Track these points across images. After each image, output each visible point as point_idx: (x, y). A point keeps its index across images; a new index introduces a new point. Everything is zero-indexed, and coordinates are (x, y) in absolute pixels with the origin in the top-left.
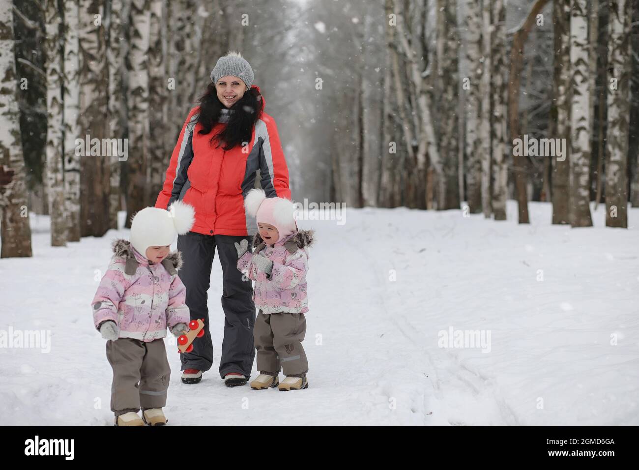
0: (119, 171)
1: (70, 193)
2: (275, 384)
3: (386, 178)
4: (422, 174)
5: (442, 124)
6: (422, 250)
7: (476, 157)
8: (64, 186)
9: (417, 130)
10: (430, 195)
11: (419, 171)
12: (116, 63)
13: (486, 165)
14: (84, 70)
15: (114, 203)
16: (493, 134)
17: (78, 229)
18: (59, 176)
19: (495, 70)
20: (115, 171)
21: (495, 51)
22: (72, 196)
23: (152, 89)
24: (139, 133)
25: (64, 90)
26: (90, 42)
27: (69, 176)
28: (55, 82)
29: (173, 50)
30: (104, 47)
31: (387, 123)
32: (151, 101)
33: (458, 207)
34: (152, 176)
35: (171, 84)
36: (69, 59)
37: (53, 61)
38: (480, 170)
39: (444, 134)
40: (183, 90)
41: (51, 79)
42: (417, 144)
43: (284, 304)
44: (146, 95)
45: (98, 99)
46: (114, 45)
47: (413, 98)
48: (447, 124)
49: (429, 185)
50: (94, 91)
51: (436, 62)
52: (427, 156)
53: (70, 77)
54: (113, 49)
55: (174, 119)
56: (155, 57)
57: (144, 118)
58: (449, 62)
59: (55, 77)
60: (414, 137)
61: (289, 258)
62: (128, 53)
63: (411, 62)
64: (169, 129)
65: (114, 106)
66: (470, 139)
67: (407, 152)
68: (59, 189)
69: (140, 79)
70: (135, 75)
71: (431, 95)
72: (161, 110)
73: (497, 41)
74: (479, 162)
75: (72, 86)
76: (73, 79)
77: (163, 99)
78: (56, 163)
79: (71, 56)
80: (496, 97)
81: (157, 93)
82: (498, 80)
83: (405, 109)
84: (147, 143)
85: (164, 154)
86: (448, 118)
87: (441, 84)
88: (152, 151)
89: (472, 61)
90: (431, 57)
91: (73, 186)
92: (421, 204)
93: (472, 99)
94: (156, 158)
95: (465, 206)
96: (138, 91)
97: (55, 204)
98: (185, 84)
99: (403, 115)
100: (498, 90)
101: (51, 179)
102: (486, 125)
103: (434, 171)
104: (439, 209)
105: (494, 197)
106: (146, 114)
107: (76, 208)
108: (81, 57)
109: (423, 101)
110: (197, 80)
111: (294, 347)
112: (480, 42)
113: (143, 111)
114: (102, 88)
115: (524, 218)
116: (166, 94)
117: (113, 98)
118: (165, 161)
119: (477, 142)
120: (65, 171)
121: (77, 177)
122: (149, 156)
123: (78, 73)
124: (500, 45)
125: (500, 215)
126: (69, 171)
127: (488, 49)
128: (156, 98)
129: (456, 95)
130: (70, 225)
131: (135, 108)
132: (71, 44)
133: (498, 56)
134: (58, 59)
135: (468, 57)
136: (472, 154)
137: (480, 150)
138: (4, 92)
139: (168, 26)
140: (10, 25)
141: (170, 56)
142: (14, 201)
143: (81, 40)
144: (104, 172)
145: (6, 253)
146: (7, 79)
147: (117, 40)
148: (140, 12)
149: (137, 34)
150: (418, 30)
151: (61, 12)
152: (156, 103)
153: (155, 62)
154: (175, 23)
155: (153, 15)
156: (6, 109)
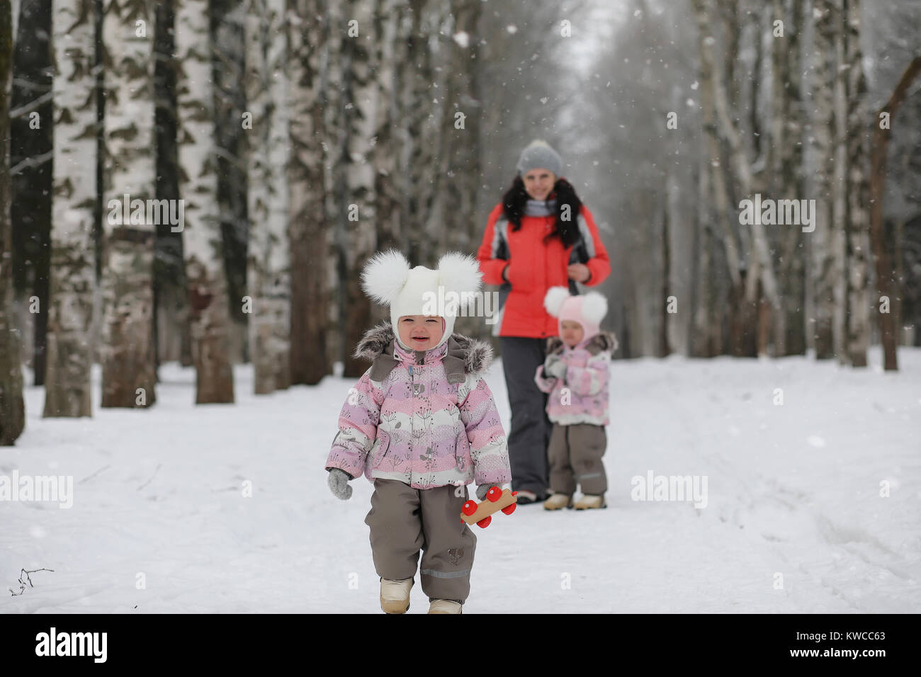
0: (338, 299)
1: (276, 326)
2: (570, 506)
3: (702, 317)
4: (753, 309)
5: (780, 239)
7: (827, 282)
8: (269, 317)
9: (745, 246)
10: (763, 339)
11: (749, 304)
12: (333, 154)
13: (839, 293)
14: (295, 163)
16: (849, 250)
17: (286, 373)
18: (264, 303)
19: (853, 161)
20: (333, 299)
21: (852, 135)
22: (280, 331)
23: (379, 189)
26: (301, 125)
27: (276, 304)
28: (260, 178)
29: (405, 136)
30: (319, 132)
31: (704, 238)
32: (376, 204)
33: (803, 353)
35: (403, 182)
36: (275, 148)
37: (256, 150)
38: (832, 300)
39: (783, 252)
40: (420, 191)
41: (254, 174)
42: (746, 267)
43: (586, 412)
44: (371, 196)
45: (312, 202)
46: (331, 129)
48: (786, 236)
49: (762, 324)
50: (307, 190)
51: (772, 152)
52: (760, 285)
53: (277, 172)
54: (330, 135)
55: (408, 230)
56: (383, 144)
57: (369, 229)
58: (789, 151)
59: (260, 172)
60: (741, 255)
61: (592, 360)
62: (347, 141)
63: (736, 151)
65: (332, 211)
66: (819, 257)
67: (730, 277)
68: (263, 320)
69: (363, 175)
70: (357, 171)
72: (391, 218)
74: (830, 289)
75: (279, 184)
76: (281, 175)
77: (394, 204)
78: (260, 285)
79: (279, 144)
80: (854, 198)
81: (385, 195)
82: (857, 176)
83: (728, 217)
87: (778, 181)
89: (821, 149)
90: (765, 144)
91: (281, 316)
92: (750, 351)
95: (811, 353)
96: (360, 193)
97: (260, 341)
98: (421, 183)
99: (725, 224)
100: (857, 189)
102: (840, 238)
103: (769, 305)
104: (776, 357)
105: (850, 337)
106: (371, 224)
107: (284, 347)
108: (290, 145)
111: (594, 464)
112: (832, 124)
113: (369, 220)
114: (318, 186)
115: (891, 364)
116: (396, 196)
117: (330, 200)
119: (829, 262)
120: (271, 297)
121: (285, 306)
123: (287, 166)
124: (859, 127)
125: (859, 361)
126: (275, 297)
127: (842, 132)
128: (385, 202)
130: (277, 369)
132: (278, 128)
133: (855, 143)
134: (262, 147)
135: (817, 144)
136: (822, 278)
137: (832, 273)
138: (201, 190)
139: (399, 104)
140: (209, 104)
141: (400, 144)
142: (214, 332)
143: (292, 123)
144: (321, 300)
145: (202, 399)
146: (204, 173)
147: (335, 123)
148: (363, 84)
149: (359, 114)
150: (747, 107)
151: (266, 85)
152: (384, 208)
153: (382, 152)
154: (408, 99)
155: (381, 88)
156: (203, 212)
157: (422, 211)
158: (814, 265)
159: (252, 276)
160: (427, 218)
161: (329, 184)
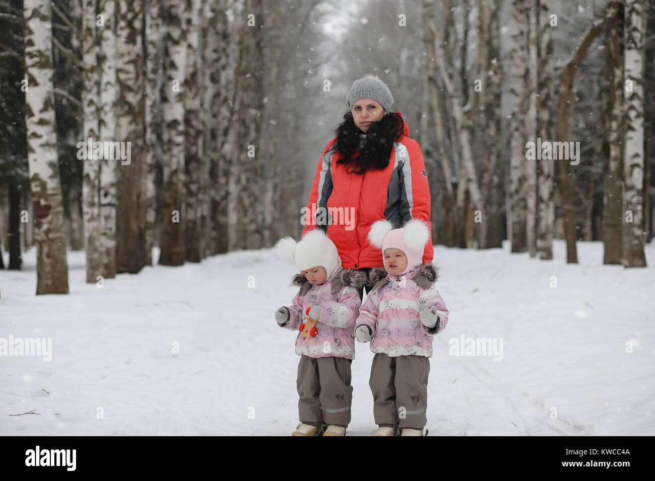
0: (154, 206)
1: (106, 228)
4: (462, 213)
5: (484, 160)
6: (475, 291)
7: (521, 195)
8: (99, 221)
9: (457, 166)
10: (470, 234)
11: (459, 209)
12: (153, 95)
13: (531, 203)
14: (121, 101)
15: (149, 239)
16: (539, 171)
17: (113, 264)
18: (95, 211)
19: (543, 104)
20: (150, 206)
21: (542, 85)
22: (108, 232)
23: (187, 121)
24: (174, 167)
25: (101, 122)
26: (127, 72)
27: (105, 211)
28: (92, 113)
29: (208, 82)
30: (141, 79)
32: (186, 134)
33: (500, 246)
34: (187, 211)
35: (205, 117)
36: (105, 90)
37: (90, 91)
38: (525, 207)
39: (486, 170)
40: (218, 124)
41: (88, 110)
42: (457, 181)
43: (418, 344)
44: (181, 128)
45: (135, 132)
46: (151, 76)
47: (452, 133)
48: (489, 160)
49: (469, 223)
50: (130, 123)
51: (477, 97)
52: (467, 193)
53: (107, 108)
54: (150, 80)
55: (209, 152)
56: (190, 89)
57: (179, 151)
58: (491, 97)
59: (93, 108)
60: (454, 174)
62: (164, 85)
63: (451, 96)
64: (204, 164)
65: (150, 139)
66: (515, 176)
67: (445, 189)
68: (95, 224)
69: (176, 112)
70: (171, 108)
71: (472, 131)
72: (196, 144)
73: (544, 76)
74: (524, 200)
75: (109, 118)
76: (110, 111)
77: (198, 133)
78: (93, 197)
79: (108, 87)
80: (542, 133)
81: (192, 126)
82: (545, 116)
83: (445, 145)
84: (182, 177)
85: (199, 189)
86: (491, 153)
87: (482, 118)
88: (187, 185)
89: (517, 95)
90: (471, 91)
91: (109, 220)
92: (460, 243)
93: (516, 134)
94: (190, 193)
95: (507, 245)
96: (174, 124)
97: (91, 240)
98: (220, 118)
99: (442, 151)
100: (545, 125)
101: (87, 213)
103: (475, 209)
104: (479, 248)
105: (539, 236)
106: (181, 148)
107: (111, 244)
108: (117, 88)
109: (464, 137)
110: (232, 113)
111: (420, 399)
112: (526, 76)
113: (178, 145)
114: (139, 120)
115: (572, 257)
116: (201, 127)
117: (149, 130)
118: (201, 196)
119: (522, 180)
120: (101, 205)
121: (113, 212)
122: (184, 191)
123: (115, 104)
124: (548, 79)
125: (548, 255)
126: (105, 205)
127: (534, 84)
128: (192, 131)
129: (498, 129)
130: (105, 260)
131: (170, 141)
132: (108, 74)
133: (545, 91)
134: (95, 90)
135: (513, 91)
136: (517, 191)
137: (525, 187)
138: (42, 122)
139: (203, 58)
140: (49, 53)
141: (205, 88)
142: (51, 236)
143: (118, 71)
144: (140, 207)
145: (41, 290)
146: (45, 109)
147: (154, 71)
148: (176, 43)
149: (173, 65)
150: (458, 64)
151: (99, 41)
152: (191, 136)
153: (190, 94)
154: (210, 55)
155: (190, 46)
156: (43, 140)
157: (220, 139)
158: (511, 182)
159: (86, 190)
160: (223, 144)
161: (149, 119)
